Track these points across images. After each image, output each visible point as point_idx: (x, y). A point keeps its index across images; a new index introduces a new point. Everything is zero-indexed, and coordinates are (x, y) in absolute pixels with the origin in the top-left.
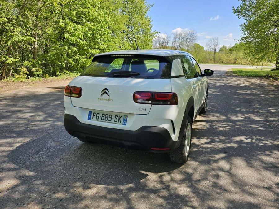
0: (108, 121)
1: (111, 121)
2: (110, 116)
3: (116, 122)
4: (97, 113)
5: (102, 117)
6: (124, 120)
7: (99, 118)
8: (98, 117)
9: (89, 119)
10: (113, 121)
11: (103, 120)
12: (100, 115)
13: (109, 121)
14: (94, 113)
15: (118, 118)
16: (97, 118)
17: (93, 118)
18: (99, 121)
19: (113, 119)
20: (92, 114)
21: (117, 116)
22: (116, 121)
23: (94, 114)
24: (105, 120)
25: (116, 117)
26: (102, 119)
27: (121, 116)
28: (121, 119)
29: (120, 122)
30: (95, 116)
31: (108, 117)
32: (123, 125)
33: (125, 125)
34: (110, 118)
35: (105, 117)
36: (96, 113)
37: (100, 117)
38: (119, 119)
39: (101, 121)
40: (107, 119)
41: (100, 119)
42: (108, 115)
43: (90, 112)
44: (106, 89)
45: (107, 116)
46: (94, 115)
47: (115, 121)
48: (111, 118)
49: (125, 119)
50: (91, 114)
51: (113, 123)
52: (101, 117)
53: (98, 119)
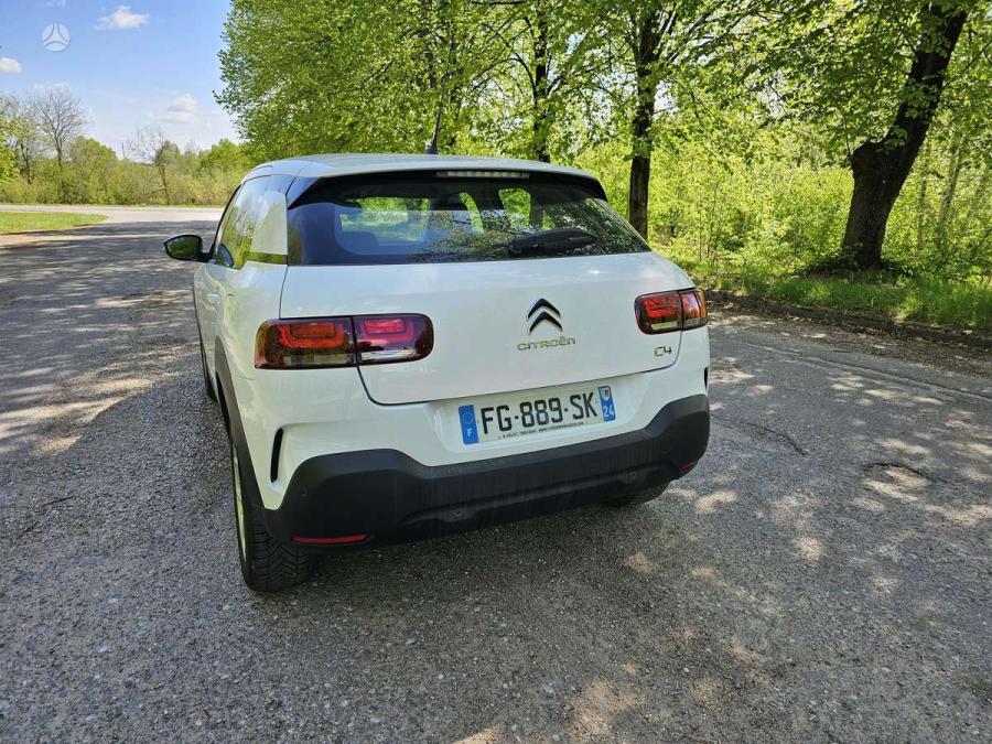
0: (551, 423)
1: (561, 419)
2: (555, 405)
3: (581, 417)
4: (499, 408)
5: (525, 414)
6: (604, 403)
7: (513, 421)
8: (508, 420)
9: (470, 439)
10: (568, 418)
11: (532, 424)
12: (514, 411)
13: (554, 420)
14: (483, 411)
15: (581, 403)
16: (505, 424)
17: (486, 432)
18: (515, 434)
19: (566, 410)
20: (478, 417)
21: (578, 397)
22: (578, 414)
23: (488, 415)
24: (540, 423)
25: (576, 401)
26: (525, 424)
27: (592, 394)
28: (592, 403)
29: (595, 415)
30: (491, 419)
31: (548, 410)
32: (606, 420)
33: (612, 418)
34: (555, 409)
35: (534, 412)
36: (492, 409)
37: (517, 417)
38: (587, 403)
39: (523, 433)
40: (547, 415)
41: (517, 425)
42: (542, 402)
43: (466, 413)
44: (543, 303)
45: (541, 407)
46: (485, 420)
47: (575, 417)
48: (559, 409)
49: (607, 399)
50: (470, 418)
51: (571, 425)
52: (520, 415)
53: (510, 428)
